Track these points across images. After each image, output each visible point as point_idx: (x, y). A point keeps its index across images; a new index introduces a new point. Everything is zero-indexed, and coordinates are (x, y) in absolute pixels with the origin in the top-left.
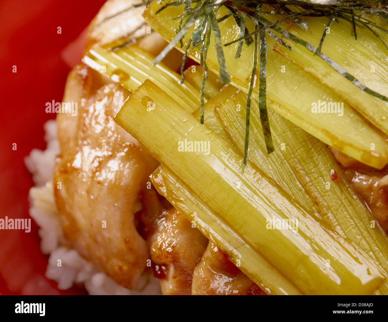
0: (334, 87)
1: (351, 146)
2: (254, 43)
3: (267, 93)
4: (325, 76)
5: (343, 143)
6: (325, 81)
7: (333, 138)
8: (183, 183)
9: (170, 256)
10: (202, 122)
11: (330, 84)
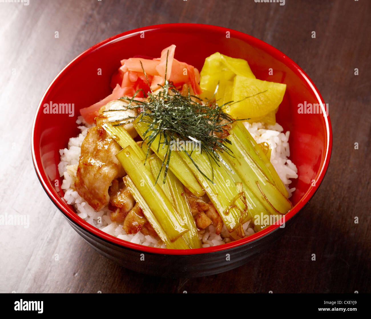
0: (191, 168)
1: (192, 188)
2: (168, 145)
3: (169, 163)
4: (189, 163)
5: (190, 187)
6: (189, 165)
7: (187, 184)
8: (134, 183)
9: (121, 206)
10: (144, 165)
11: (190, 167)
